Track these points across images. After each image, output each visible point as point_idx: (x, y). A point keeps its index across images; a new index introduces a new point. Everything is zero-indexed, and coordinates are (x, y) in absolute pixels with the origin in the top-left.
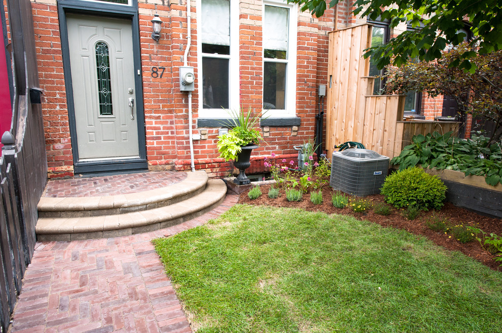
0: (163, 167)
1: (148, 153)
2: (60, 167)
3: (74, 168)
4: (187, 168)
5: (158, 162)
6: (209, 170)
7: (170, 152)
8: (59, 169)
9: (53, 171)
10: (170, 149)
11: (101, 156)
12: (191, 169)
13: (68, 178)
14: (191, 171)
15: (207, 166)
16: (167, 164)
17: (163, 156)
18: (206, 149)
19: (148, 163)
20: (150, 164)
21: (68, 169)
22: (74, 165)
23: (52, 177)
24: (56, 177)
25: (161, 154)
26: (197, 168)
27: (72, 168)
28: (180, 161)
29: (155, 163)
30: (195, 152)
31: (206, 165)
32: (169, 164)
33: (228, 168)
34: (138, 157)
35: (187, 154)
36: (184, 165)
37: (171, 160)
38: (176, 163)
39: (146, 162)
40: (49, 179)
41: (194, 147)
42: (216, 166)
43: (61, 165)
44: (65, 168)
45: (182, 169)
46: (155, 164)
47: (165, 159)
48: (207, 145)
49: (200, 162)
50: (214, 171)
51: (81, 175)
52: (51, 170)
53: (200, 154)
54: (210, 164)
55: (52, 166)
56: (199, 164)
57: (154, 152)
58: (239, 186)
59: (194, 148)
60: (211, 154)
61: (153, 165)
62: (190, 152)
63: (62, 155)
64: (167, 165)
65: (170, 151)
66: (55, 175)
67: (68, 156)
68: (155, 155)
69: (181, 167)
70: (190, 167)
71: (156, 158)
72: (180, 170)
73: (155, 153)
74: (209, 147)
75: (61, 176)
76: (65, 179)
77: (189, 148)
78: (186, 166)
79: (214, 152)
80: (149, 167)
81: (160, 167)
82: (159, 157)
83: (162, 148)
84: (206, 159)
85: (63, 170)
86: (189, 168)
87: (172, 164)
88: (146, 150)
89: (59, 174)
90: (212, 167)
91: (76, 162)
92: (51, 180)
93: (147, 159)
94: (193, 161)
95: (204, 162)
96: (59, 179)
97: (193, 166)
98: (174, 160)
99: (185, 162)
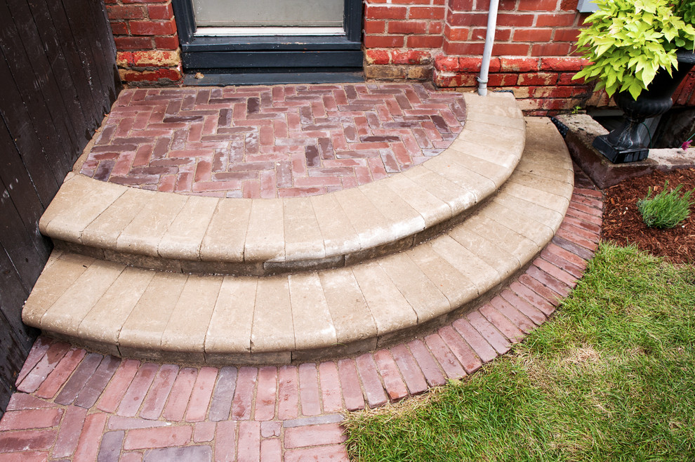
0: (402, 71)
1: (367, 26)
2: (146, 54)
3: (182, 55)
4: (466, 81)
5: (390, 53)
6: (524, 91)
7: (428, 27)
8: (144, 58)
9: (129, 65)
10: (428, 17)
11: (251, 22)
12: (476, 87)
13: (166, 85)
14: (476, 91)
15: (521, 79)
16: (413, 62)
17: (406, 38)
18: (533, 27)
19: (362, 55)
20: (369, 59)
21: (165, 61)
22: (180, 46)
23: (129, 78)
24: (138, 79)
25: (403, 31)
26: (492, 85)
27: (174, 58)
28: (450, 59)
29: (383, 58)
30: (500, 36)
31: (521, 75)
32: (418, 63)
33: (578, 90)
34: (341, 31)
35: (474, 38)
36: (459, 72)
37: (426, 50)
38: (439, 63)
39: (358, 53)
40: (125, 83)
41: (501, 20)
42: (547, 82)
43: (147, 48)
44: (156, 57)
45: (453, 83)
46: (382, 62)
47: (410, 45)
48: (536, 14)
49: (504, 65)
50: (538, 94)
51: (200, 76)
52: (125, 61)
53: (510, 42)
54: (531, 75)
55: (128, 49)
56: (500, 71)
57: (382, 24)
58: (611, 166)
59: (498, 23)
60: (542, 44)
61: (376, 62)
62: (484, 33)
63: (146, 20)
64: (412, 64)
65: (427, 24)
66: (137, 74)
67: (163, 22)
68: (386, 34)
69: (451, 79)
70: (476, 79)
71: (387, 43)
72: (447, 87)
73: (387, 28)
74: (542, 21)
75: (151, 77)
76: (162, 85)
77: (484, 20)
78: (463, 77)
79: (553, 37)
80: (366, 67)
81: (395, 69)
82: (394, 41)
83: (408, 14)
84: (524, 58)
85: (153, 61)
86: (471, 82)
87: (427, 62)
88: (363, 14)
89: (145, 72)
90: (535, 84)
91: (186, 39)
92: (130, 87)
93: (362, 40)
94: (487, 60)
95: (515, 67)
96: (147, 85)
97: (484, 77)
98: (435, 53)
99: (464, 62)
